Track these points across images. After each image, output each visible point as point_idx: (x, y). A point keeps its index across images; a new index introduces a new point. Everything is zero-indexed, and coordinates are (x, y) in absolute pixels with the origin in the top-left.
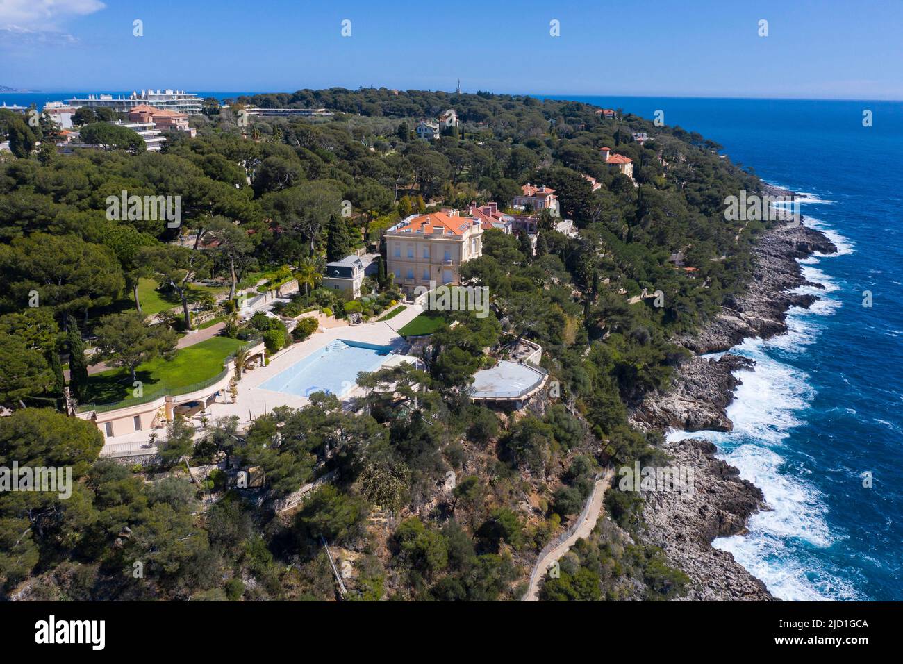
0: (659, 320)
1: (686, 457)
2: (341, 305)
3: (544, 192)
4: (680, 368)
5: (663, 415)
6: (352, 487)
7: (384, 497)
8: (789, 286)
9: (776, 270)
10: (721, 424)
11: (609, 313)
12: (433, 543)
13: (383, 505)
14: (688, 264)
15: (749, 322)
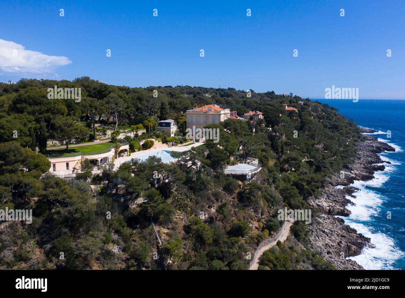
0: (313, 170)
1: (330, 222)
2: (165, 138)
3: (258, 113)
4: (324, 189)
5: (317, 207)
6: (167, 201)
7: (182, 207)
8: (374, 162)
9: (367, 156)
10: (346, 212)
11: (290, 159)
12: (206, 229)
13: (182, 211)
14: (325, 150)
15: (356, 174)
